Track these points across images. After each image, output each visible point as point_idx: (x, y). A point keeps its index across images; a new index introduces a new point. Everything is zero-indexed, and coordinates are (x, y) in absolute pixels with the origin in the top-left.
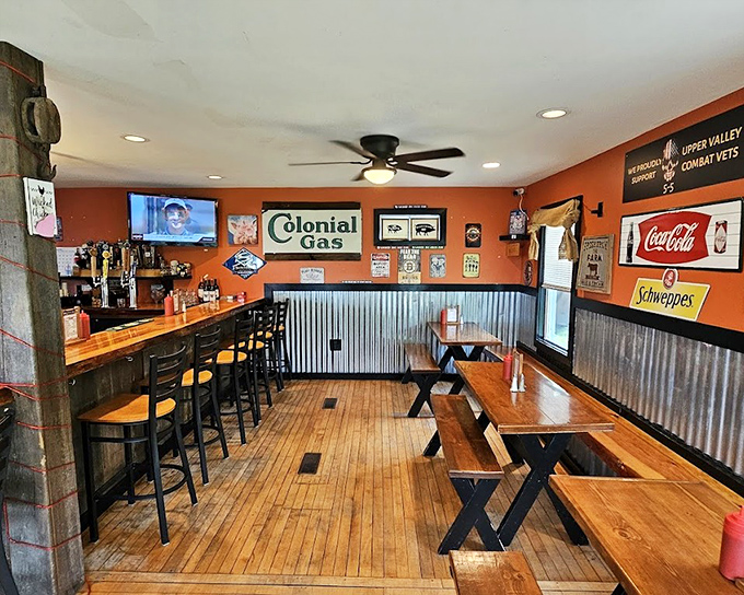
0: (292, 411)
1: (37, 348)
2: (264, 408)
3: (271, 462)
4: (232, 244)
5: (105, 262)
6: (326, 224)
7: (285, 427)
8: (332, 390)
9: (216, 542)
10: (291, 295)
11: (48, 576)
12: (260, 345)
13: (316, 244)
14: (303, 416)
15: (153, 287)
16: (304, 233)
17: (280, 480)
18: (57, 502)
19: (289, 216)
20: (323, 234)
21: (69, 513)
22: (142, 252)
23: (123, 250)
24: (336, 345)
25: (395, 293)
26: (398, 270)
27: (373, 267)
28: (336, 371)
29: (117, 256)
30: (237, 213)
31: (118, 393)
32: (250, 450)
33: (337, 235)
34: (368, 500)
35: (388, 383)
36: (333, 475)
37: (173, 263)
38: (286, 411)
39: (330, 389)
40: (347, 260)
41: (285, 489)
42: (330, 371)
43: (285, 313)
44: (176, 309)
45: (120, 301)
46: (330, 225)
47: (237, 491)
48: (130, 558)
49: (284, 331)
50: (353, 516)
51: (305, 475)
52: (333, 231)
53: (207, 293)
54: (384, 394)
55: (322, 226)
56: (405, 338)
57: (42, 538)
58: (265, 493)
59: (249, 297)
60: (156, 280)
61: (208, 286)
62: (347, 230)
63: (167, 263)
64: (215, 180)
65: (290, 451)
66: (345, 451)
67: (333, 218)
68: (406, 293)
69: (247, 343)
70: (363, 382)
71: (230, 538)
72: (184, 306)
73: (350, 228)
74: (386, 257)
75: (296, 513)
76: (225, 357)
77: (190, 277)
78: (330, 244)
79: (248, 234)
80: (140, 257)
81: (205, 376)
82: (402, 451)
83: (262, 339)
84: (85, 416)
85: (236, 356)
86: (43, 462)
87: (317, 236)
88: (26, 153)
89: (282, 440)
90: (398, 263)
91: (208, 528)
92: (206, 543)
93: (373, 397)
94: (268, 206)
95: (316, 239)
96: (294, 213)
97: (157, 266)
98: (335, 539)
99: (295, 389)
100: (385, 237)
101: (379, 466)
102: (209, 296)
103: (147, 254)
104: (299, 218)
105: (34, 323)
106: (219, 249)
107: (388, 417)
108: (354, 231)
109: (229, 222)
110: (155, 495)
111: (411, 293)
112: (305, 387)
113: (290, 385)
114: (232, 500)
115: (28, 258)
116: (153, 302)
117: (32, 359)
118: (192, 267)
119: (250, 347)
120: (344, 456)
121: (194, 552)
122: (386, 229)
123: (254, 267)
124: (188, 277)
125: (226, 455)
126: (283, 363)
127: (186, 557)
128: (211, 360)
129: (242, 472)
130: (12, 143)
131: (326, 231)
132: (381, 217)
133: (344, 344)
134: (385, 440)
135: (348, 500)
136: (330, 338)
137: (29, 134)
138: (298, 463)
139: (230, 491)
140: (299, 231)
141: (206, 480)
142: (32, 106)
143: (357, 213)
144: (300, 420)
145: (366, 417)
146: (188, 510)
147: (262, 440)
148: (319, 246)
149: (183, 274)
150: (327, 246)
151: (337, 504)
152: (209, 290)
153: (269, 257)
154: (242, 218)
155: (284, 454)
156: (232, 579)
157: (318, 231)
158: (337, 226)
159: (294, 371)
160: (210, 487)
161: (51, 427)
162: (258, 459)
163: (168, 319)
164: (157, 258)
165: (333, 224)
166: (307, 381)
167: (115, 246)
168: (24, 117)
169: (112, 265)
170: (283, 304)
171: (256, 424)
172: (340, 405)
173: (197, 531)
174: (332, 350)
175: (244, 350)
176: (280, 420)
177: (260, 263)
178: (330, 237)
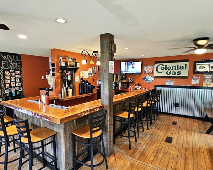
0: (162, 123)
1: (109, 98)
2: (153, 121)
3: (156, 137)
4: (145, 73)
5: (115, 78)
6: (175, 67)
7: (160, 128)
8: (175, 119)
9: (142, 154)
10: (163, 89)
11: (107, 148)
12: (153, 102)
13: (171, 73)
14: (166, 125)
15: (124, 85)
16: (167, 70)
17: (159, 142)
18: (110, 132)
19: (163, 65)
20: (174, 70)
21: (112, 136)
22: (122, 76)
23: (118, 75)
24: (176, 105)
25: (201, 90)
26: (203, 82)
27: (193, 81)
28: (176, 113)
29: (117, 77)
30: (147, 65)
31: (120, 110)
32: (150, 131)
33: (179, 70)
34: (191, 157)
35: (196, 120)
36: (177, 145)
37: (129, 79)
38: (160, 123)
39: (174, 119)
40: (183, 78)
41: (161, 145)
42: (174, 113)
43: (160, 94)
44: (131, 91)
45: (117, 88)
46: (177, 67)
47: (147, 142)
48: (122, 150)
49: (159, 99)
50: (185, 160)
51: (168, 143)
52: (178, 69)
53: (138, 87)
54: (195, 124)
55: (174, 68)
56: (205, 106)
57: (107, 139)
58: (155, 145)
59: (149, 88)
60: (125, 83)
61: (138, 85)
62: (183, 69)
63: (128, 79)
64: (142, 56)
65: (162, 135)
66: (181, 139)
67: (178, 65)
68: (206, 90)
69: (150, 102)
70: (186, 119)
71: (147, 154)
72: (133, 90)
73: (184, 68)
74: (198, 77)
75: (166, 153)
76: (144, 105)
77: (133, 83)
78: (176, 73)
79: (150, 71)
80: (122, 77)
81: (140, 109)
82: (204, 144)
83: (154, 101)
84: (115, 114)
85: (147, 105)
86: (108, 123)
87: (172, 71)
88: (110, 55)
89: (159, 131)
90: (203, 80)
91: (140, 149)
92: (140, 153)
93: (190, 124)
94: (156, 62)
95: (171, 72)
96: (164, 64)
97: (125, 80)
98: (179, 165)
99: (162, 117)
100: (198, 71)
101: (194, 147)
102: (138, 88)
103: (124, 76)
104: (166, 66)
105: (109, 92)
106: (141, 75)
107: (197, 132)
108: (186, 69)
109: (145, 67)
110: (128, 137)
111: (208, 90)
112: (165, 117)
113: (160, 115)
114: (146, 144)
115: (109, 78)
116: (124, 89)
117: (108, 100)
118: (134, 80)
119: (151, 103)
120: (181, 140)
121: (137, 154)
122: (198, 68)
123: (151, 80)
124: (133, 82)
125: (143, 131)
126: (158, 109)
127: (135, 155)
128: (141, 105)
129: (148, 137)
130: (108, 54)
131: (175, 69)
132: (197, 64)
133: (180, 105)
134: (196, 139)
135: (183, 154)
136: (175, 103)
137: (111, 51)
138: (165, 139)
139: (145, 141)
140: (166, 69)
141: (138, 137)
142: (112, 45)
143: (187, 63)
144: (164, 126)
145: (188, 130)
146: (134, 143)
147: (153, 130)
148: (172, 74)
149: (132, 81)
150: (175, 74)
151: (180, 155)
152: (138, 86)
153: (156, 77)
154: (149, 66)
155: (160, 135)
156: (148, 165)
157: (172, 69)
158: (179, 67)
159: (162, 111)
160: (140, 139)
161: (110, 115)
162: (152, 134)
163: (129, 93)
164: (126, 77)
165: (178, 67)
166: (166, 115)
167: (117, 74)
168: (110, 48)
169: (116, 79)
170: (160, 91)
171: (151, 125)
172: (178, 124)
173: (138, 149)
174: (175, 106)
175: (149, 103)
176: (158, 125)
177: (153, 79)
178: (176, 71)
